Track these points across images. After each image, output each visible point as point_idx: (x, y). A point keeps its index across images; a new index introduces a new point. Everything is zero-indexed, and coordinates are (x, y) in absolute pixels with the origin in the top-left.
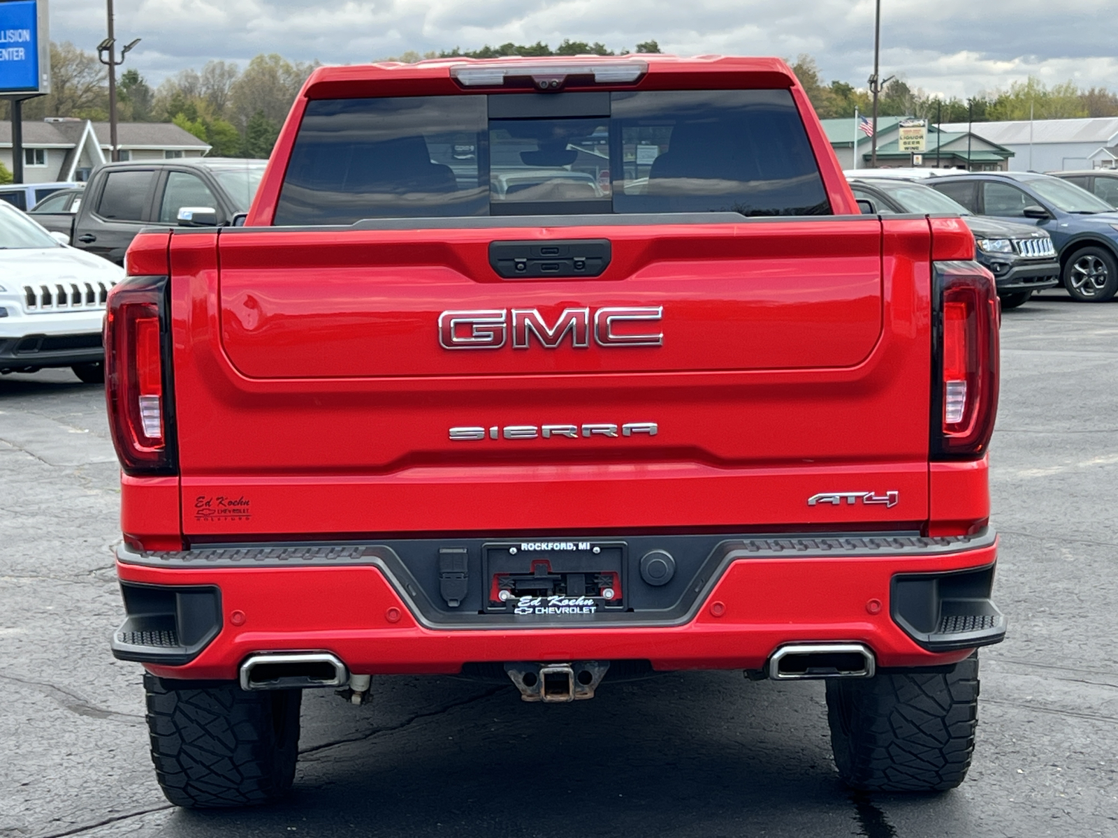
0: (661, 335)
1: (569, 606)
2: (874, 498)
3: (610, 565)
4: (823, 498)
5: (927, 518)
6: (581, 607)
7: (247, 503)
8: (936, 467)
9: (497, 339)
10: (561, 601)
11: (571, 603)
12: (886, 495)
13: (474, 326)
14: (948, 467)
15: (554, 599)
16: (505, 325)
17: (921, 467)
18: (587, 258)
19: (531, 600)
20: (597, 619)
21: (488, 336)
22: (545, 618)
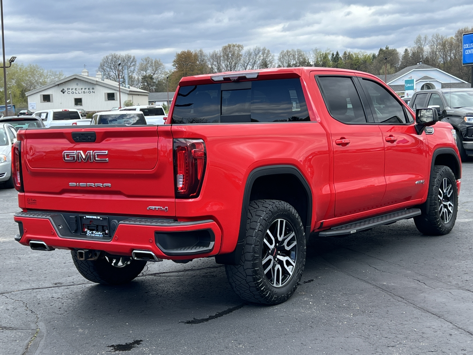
0: (107, 159)
1: (97, 234)
2: (162, 209)
3: (105, 224)
4: (150, 208)
5: (175, 215)
6: (100, 235)
7: (36, 201)
8: (177, 200)
9: (74, 159)
10: (95, 233)
11: (98, 233)
12: (165, 208)
13: (70, 155)
14: (183, 201)
15: (94, 232)
16: (75, 155)
17: (173, 200)
18: (91, 137)
19: (90, 232)
20: (103, 239)
21: (72, 158)
22: (93, 237)
